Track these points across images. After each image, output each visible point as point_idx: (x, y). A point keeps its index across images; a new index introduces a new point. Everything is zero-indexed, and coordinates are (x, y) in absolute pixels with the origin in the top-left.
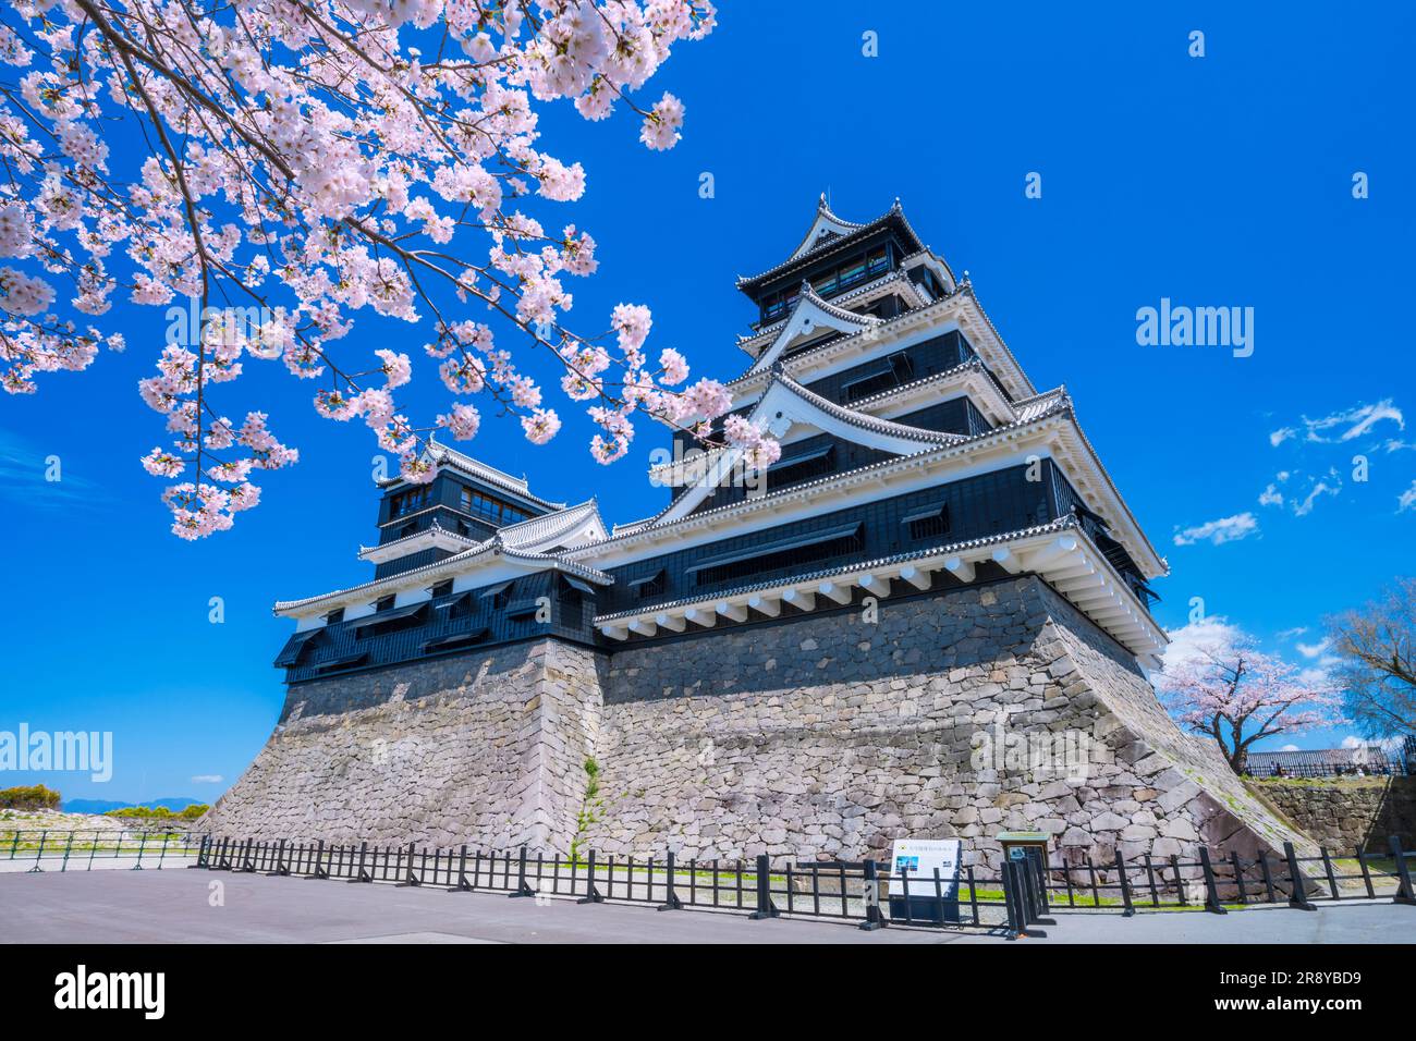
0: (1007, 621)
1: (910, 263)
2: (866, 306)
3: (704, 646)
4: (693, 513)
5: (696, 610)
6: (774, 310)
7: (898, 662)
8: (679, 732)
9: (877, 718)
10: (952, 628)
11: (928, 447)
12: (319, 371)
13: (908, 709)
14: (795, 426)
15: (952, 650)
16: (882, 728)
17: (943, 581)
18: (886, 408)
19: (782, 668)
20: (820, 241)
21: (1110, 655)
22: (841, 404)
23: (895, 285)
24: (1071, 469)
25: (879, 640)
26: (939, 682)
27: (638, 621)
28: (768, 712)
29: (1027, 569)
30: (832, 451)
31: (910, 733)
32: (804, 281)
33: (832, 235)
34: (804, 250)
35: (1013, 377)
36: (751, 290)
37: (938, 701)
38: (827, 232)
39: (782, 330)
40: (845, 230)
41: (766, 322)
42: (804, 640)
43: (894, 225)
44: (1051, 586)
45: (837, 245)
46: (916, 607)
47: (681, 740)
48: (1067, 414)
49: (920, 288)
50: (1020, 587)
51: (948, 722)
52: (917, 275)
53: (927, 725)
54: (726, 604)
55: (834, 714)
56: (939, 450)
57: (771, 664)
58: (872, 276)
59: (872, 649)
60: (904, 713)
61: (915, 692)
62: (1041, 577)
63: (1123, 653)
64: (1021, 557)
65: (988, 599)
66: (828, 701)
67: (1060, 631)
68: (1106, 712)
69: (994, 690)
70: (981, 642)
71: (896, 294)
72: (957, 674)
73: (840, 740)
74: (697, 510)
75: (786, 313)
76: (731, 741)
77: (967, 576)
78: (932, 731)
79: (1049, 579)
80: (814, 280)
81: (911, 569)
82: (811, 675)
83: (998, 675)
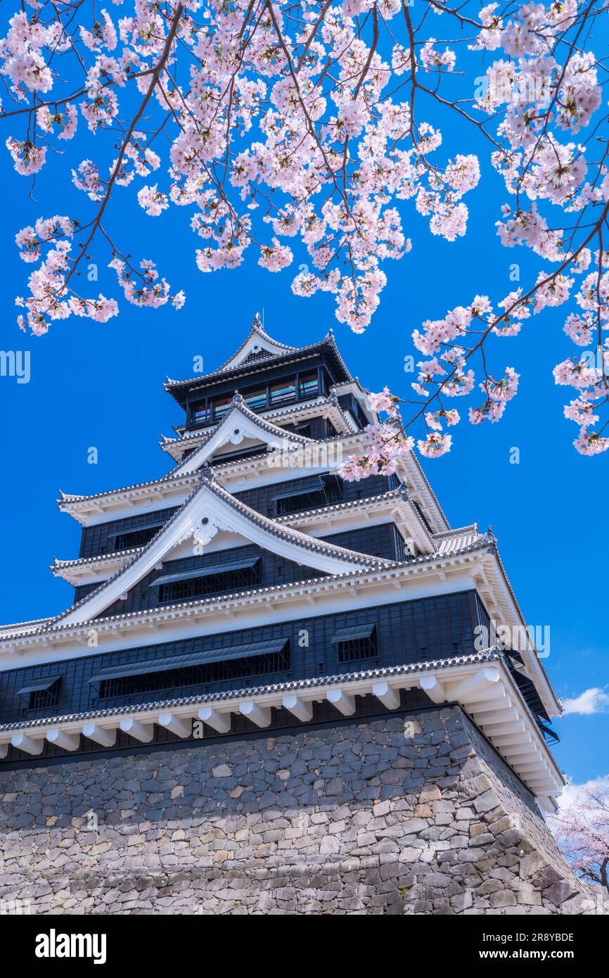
0: (431, 751)
1: (339, 390)
2: (296, 424)
3: (100, 769)
4: (98, 617)
5: (94, 726)
6: (201, 416)
7: (320, 793)
8: (63, 871)
9: (296, 856)
10: (376, 758)
11: (360, 568)
13: (330, 846)
14: (221, 534)
15: (376, 781)
16: (302, 867)
18: (316, 525)
19: (190, 797)
20: (252, 356)
22: (270, 516)
23: (326, 409)
24: (490, 602)
25: (300, 767)
26: (363, 816)
27: (22, 736)
28: (171, 847)
29: (451, 699)
30: (259, 563)
31: (333, 872)
32: (236, 391)
33: (264, 353)
34: (235, 363)
35: (432, 510)
36: (180, 393)
37: (362, 838)
38: (259, 350)
39: (210, 436)
40: (278, 350)
41: (192, 427)
42: (217, 765)
43: (326, 353)
44: (470, 718)
45: (270, 363)
46: (337, 733)
47: (65, 881)
48: (492, 548)
49: (347, 414)
50: (444, 716)
51: (372, 861)
52: (346, 402)
53: (351, 863)
54: (132, 721)
55: (248, 850)
56: (370, 572)
57: (178, 791)
58: (303, 397)
59: (292, 777)
60: (325, 849)
61: (337, 827)
62: (462, 707)
63: (525, 791)
64: (445, 686)
65: (411, 729)
66: (242, 835)
67: (481, 765)
68: (530, 850)
69: (419, 825)
70: (406, 773)
71: (325, 418)
72: (382, 807)
73: (255, 880)
74: (105, 613)
75: (216, 421)
76: (127, 882)
77: (392, 703)
78: (356, 870)
79: (469, 710)
80: (246, 392)
81: (338, 692)
82: (223, 806)
83: (423, 810)
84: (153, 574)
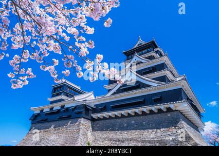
0: (172, 119)
1: (156, 49)
2: (147, 57)
3: (112, 121)
5: (111, 114)
6: (130, 57)
7: (151, 126)
8: (106, 138)
9: (146, 137)
10: (161, 120)
11: (157, 84)
12: (42, 62)
13: (152, 136)
15: (161, 125)
16: (147, 139)
17: (160, 111)
18: (150, 77)
19: (127, 126)
20: (139, 45)
21: (193, 128)
22: (142, 76)
23: (153, 54)
24: (186, 90)
25: (147, 122)
26: (159, 131)
27: (99, 115)
28: (124, 135)
29: (177, 109)
30: (139, 85)
31: (152, 141)
32: (135, 52)
33: (141, 44)
34: (136, 46)
35: (175, 72)
36: (125, 53)
37: (158, 135)
39: (131, 61)
40: (144, 43)
41: (128, 59)
42: (132, 121)
43: (153, 43)
44: (182, 113)
45: (142, 46)
46: (154, 115)
47: (107, 139)
48: (185, 80)
49: (157, 54)
50: (175, 113)
51: (160, 139)
52: (157, 52)
53: (156, 139)
54: (117, 113)
55: (137, 136)
56: (160, 85)
57: (125, 125)
58: (148, 52)
59: (146, 123)
60: (151, 137)
61: (153, 133)
62: (179, 111)
63: (196, 127)
64: (176, 107)
65: (169, 115)
66: (136, 133)
67: (183, 122)
68: (192, 139)
69: (170, 133)
70: (167, 123)
72: (162, 130)
73: (138, 141)
74: (113, 94)
75: (132, 58)
76: (117, 140)
77: (165, 110)
78: (157, 141)
79: (181, 112)
80: (137, 52)
81: (154, 108)
82: (133, 128)
83: (170, 130)
84: (121, 87)
